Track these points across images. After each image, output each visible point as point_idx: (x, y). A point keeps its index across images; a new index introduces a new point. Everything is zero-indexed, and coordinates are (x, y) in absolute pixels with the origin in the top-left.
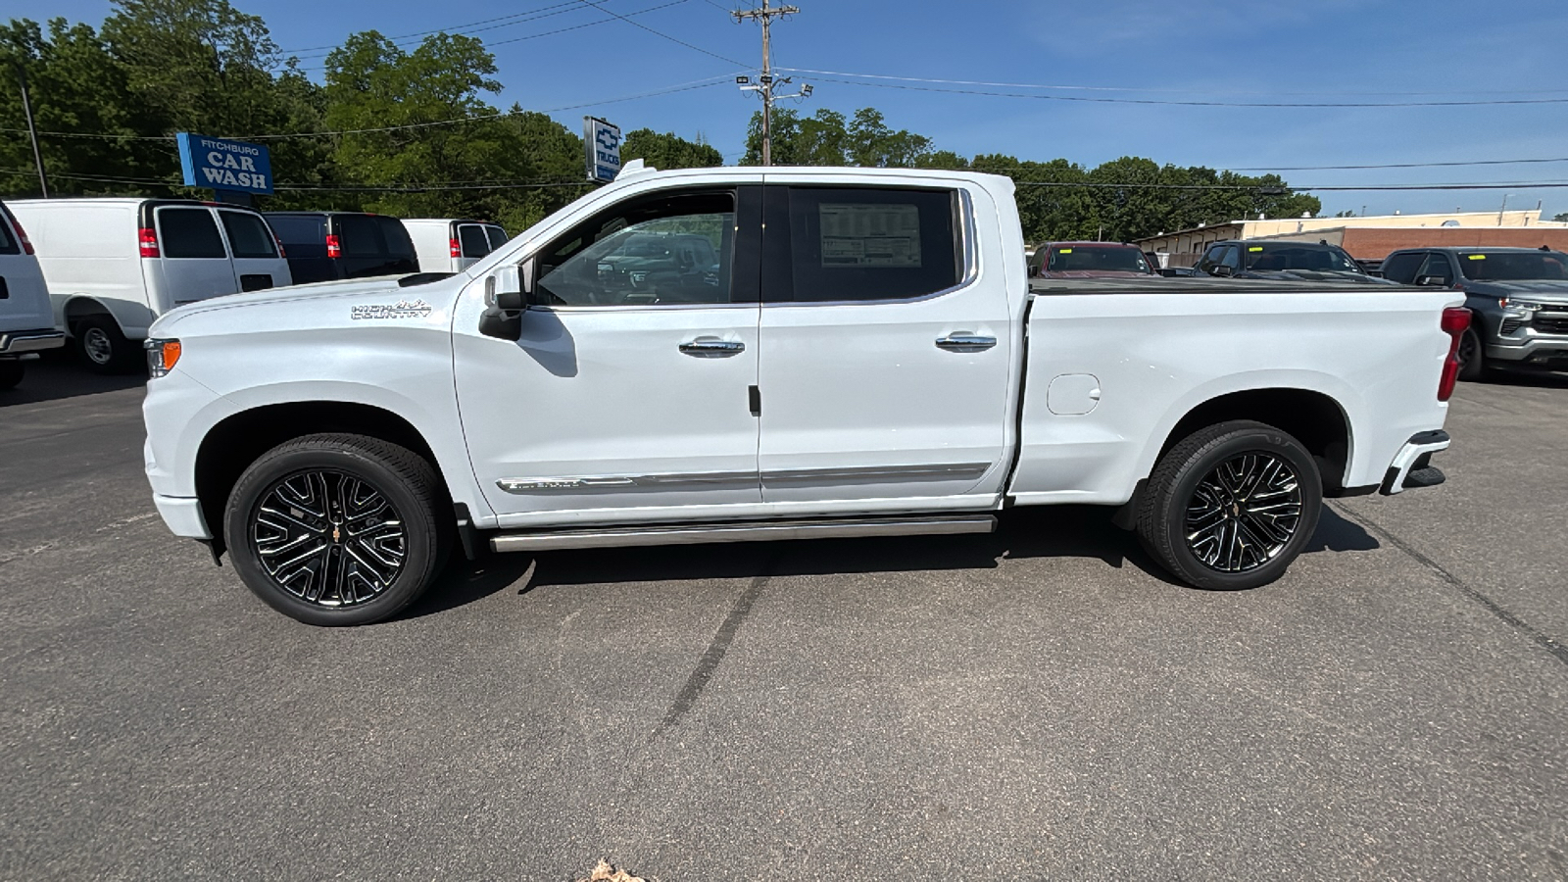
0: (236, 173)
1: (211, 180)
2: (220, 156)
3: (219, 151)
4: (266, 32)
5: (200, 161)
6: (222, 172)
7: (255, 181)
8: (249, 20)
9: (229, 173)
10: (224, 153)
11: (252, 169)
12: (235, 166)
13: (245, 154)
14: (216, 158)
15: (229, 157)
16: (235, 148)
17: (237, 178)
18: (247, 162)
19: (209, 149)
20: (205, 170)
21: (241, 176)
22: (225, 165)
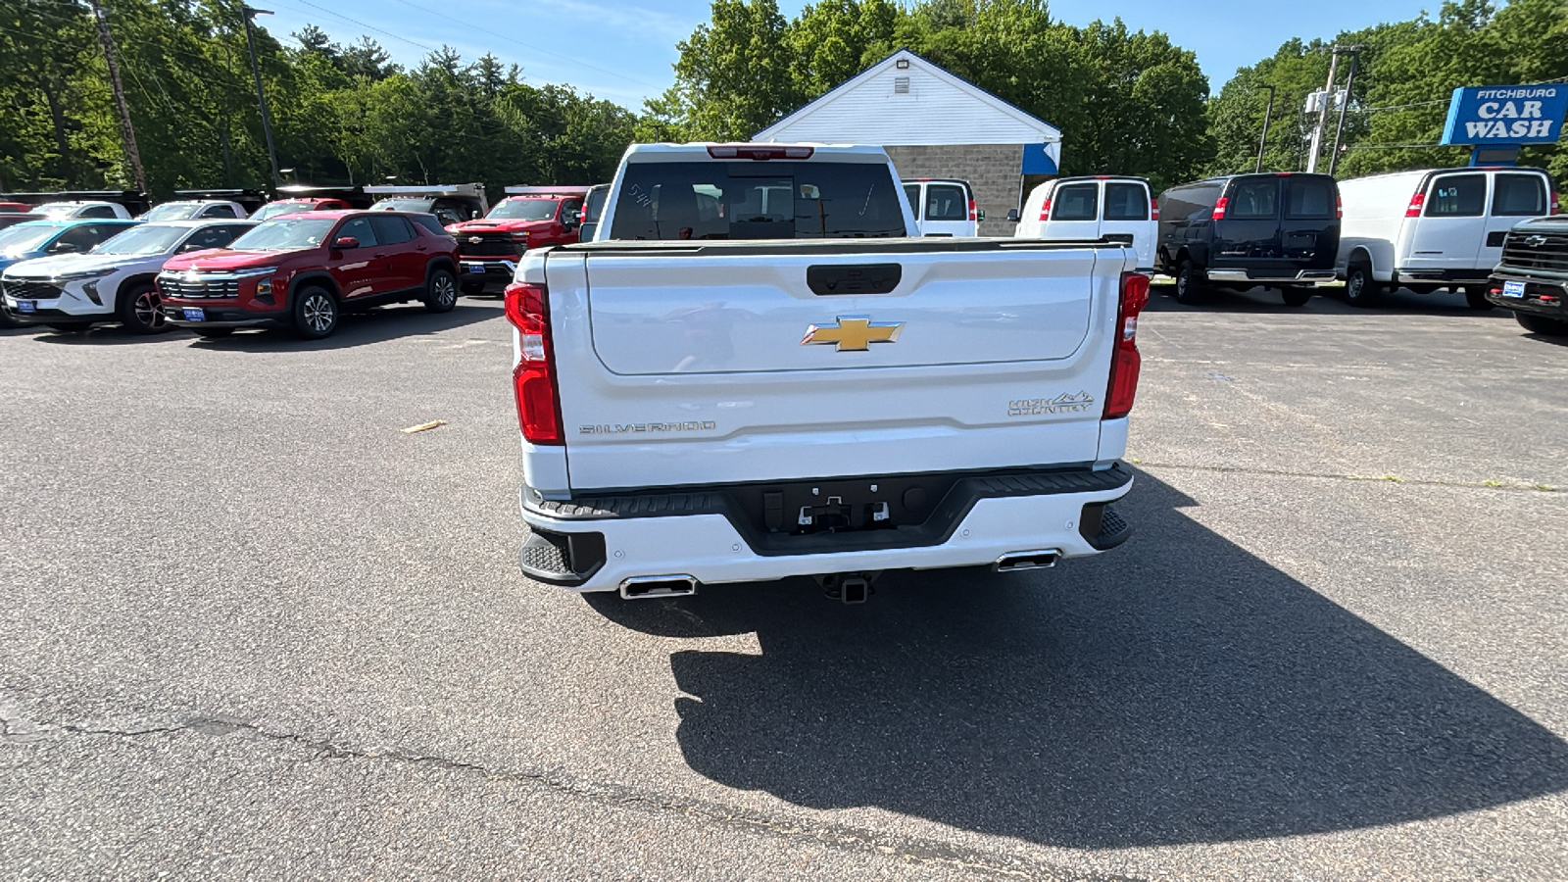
0: (1509, 122)
1: (1470, 135)
2: (1496, 106)
5: (1468, 115)
6: (1491, 124)
7: (1535, 129)
9: (1500, 124)
10: (1502, 103)
11: (1537, 115)
13: (1534, 99)
14: (1490, 110)
15: (1510, 105)
16: (1521, 94)
17: (1509, 129)
18: (1533, 108)
19: (1483, 101)
20: (1470, 126)
21: (1516, 126)
22: (1500, 116)
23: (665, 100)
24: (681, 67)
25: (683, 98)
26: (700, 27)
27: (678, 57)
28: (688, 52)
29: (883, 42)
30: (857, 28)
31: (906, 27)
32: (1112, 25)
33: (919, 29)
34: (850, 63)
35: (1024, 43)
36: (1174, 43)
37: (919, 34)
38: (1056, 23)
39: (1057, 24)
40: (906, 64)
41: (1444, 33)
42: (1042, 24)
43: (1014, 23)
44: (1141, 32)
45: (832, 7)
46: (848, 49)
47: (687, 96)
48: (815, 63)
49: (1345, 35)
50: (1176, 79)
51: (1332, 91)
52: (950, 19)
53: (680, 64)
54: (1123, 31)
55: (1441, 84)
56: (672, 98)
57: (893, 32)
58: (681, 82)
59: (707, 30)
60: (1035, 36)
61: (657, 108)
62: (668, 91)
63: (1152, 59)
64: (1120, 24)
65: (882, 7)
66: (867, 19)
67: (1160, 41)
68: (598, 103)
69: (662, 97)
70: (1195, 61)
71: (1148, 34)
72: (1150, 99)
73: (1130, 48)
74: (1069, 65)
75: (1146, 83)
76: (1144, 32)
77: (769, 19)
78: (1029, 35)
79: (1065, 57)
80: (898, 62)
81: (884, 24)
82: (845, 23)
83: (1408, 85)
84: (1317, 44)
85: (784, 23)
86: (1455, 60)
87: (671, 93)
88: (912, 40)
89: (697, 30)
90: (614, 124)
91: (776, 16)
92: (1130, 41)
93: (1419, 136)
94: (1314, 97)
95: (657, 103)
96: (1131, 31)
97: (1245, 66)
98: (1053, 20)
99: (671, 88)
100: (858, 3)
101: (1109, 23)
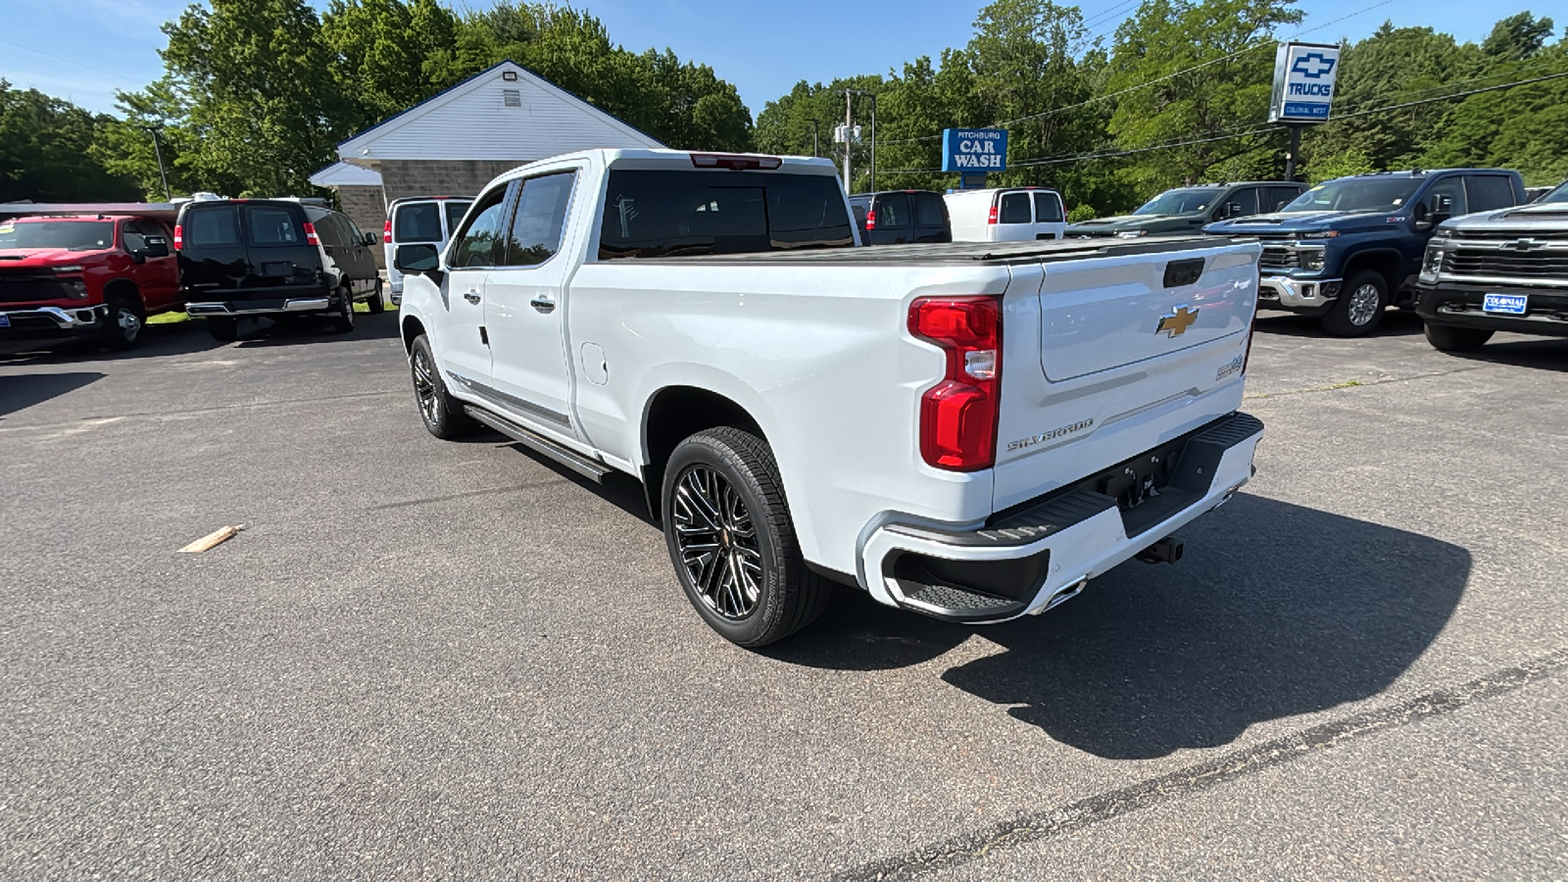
0: (978, 155)
1: (959, 165)
2: (969, 143)
3: (968, 139)
4: (1081, 18)
5: (955, 150)
6: (968, 156)
7: (992, 161)
8: (1068, 13)
9: (973, 156)
10: (972, 141)
11: (992, 151)
12: (979, 150)
13: (989, 140)
14: (966, 146)
15: (977, 143)
16: (981, 135)
17: (979, 161)
18: (989, 146)
19: (962, 139)
20: (957, 157)
21: (982, 159)
22: (973, 151)
23: (151, 95)
24: (169, 56)
25: (179, 94)
26: (194, 7)
27: (165, 43)
28: (179, 37)
29: (446, 50)
30: (409, 32)
31: (468, 38)
32: (665, 55)
33: (482, 40)
34: (409, 70)
35: (594, 64)
36: (718, 77)
37: (483, 45)
38: (616, 48)
39: (616, 50)
40: (514, 77)
41: (909, 87)
42: (604, 48)
43: (580, 45)
44: (691, 64)
45: (375, 5)
46: (403, 54)
47: (185, 93)
48: (365, 67)
49: (838, 82)
50: (727, 109)
51: (852, 127)
52: (514, 32)
53: (170, 52)
54: (675, 62)
55: (914, 125)
56: (160, 91)
57: (456, 41)
58: (174, 75)
59: (205, 13)
60: (603, 59)
61: (141, 104)
62: (154, 83)
63: (705, 89)
64: (672, 56)
65: (436, 11)
66: (421, 24)
67: (708, 73)
68: (19, 92)
69: (146, 92)
70: (737, 93)
71: (697, 66)
72: (709, 125)
73: (684, 78)
74: (639, 89)
75: (703, 110)
76: (694, 64)
77: (294, 10)
78: (597, 57)
79: (633, 81)
80: (504, 73)
81: (441, 31)
82: (395, 25)
83: (894, 125)
84: (819, 87)
85: (313, 18)
86: (918, 109)
87: (160, 87)
88: (478, 51)
89: (189, 11)
90: (55, 122)
91: (302, 8)
92: (683, 70)
93: (907, 164)
94: (840, 130)
95: (138, 97)
96: (683, 62)
97: (771, 101)
98: (613, 44)
99: (159, 80)
100: (406, 5)
101: (662, 52)
